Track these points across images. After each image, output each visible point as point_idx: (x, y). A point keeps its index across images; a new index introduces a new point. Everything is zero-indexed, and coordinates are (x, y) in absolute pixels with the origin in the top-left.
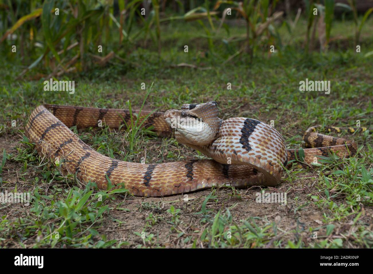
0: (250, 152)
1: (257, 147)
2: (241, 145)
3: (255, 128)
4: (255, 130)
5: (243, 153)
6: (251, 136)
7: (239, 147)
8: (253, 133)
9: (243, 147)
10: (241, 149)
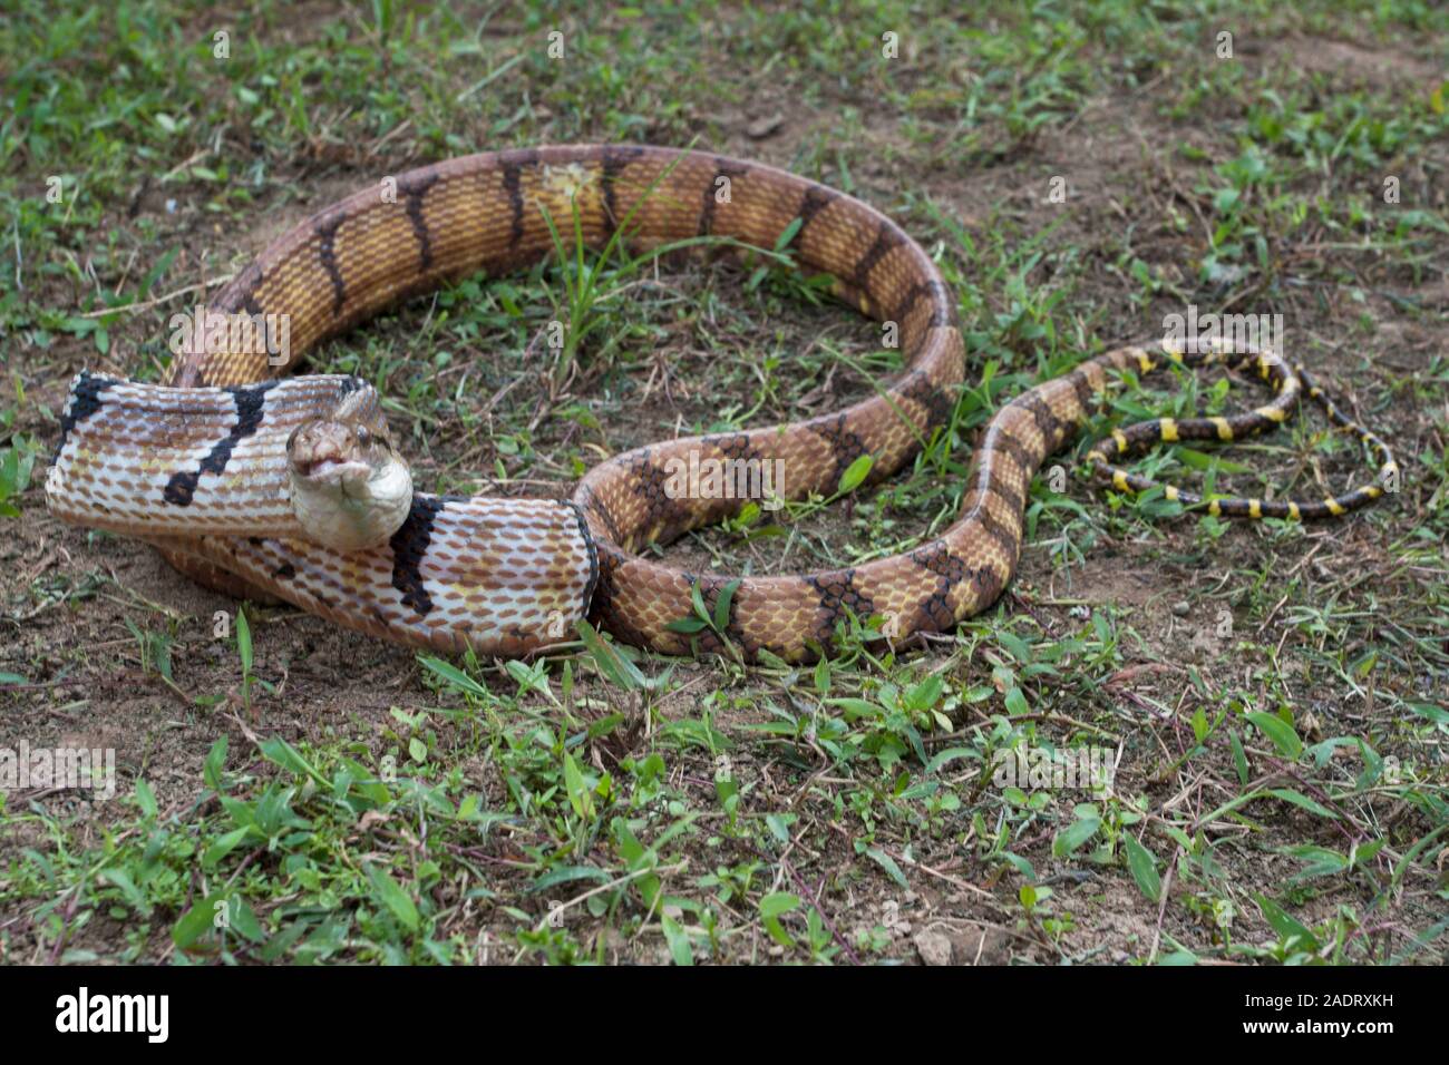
0: (432, 617)
1: (452, 596)
2: (398, 595)
3: (432, 529)
4: (433, 536)
5: (409, 621)
6: (425, 560)
7: (391, 601)
8: (430, 550)
9: (406, 603)
10: (398, 608)
